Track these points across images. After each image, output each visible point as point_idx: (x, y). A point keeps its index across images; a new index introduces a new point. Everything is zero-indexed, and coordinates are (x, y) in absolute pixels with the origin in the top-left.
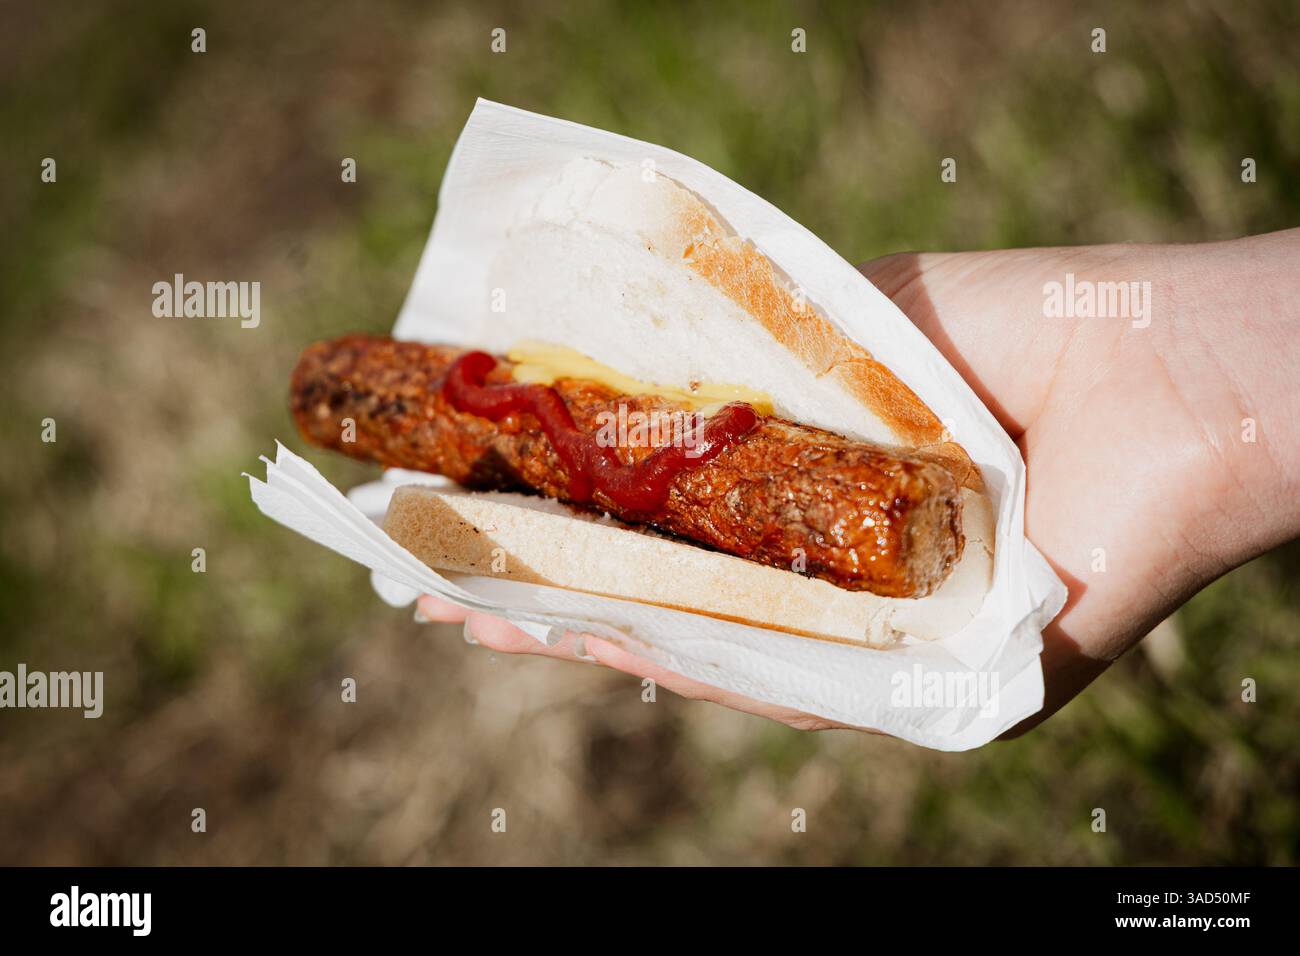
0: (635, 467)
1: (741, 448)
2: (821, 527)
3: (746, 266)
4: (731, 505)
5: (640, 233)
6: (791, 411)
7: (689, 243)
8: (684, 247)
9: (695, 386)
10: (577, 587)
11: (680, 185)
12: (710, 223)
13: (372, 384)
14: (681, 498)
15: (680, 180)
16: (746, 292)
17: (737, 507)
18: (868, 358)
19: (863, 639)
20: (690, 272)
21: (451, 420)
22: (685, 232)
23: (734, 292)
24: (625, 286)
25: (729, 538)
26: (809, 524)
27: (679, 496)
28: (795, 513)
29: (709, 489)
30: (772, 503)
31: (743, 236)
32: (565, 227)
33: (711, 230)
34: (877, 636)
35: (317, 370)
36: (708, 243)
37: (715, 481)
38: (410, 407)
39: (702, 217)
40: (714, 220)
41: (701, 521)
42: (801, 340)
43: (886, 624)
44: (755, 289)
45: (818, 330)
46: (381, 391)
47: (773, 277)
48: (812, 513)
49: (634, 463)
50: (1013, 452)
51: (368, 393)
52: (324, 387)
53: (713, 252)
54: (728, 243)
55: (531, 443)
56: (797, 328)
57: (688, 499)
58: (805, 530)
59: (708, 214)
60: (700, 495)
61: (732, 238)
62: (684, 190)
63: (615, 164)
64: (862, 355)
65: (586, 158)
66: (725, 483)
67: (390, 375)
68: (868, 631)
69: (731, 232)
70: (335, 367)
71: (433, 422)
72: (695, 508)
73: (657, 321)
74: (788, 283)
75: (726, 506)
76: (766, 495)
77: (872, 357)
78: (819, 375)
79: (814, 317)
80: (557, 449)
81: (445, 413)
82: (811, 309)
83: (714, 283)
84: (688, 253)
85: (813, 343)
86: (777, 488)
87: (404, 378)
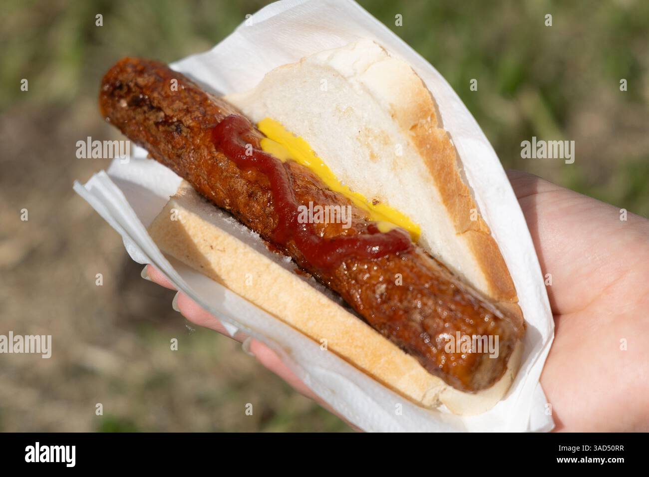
0: (323, 240)
1: (397, 260)
2: (431, 331)
3: (443, 150)
4: (378, 292)
5: (392, 105)
6: (430, 244)
7: (416, 122)
8: (412, 124)
9: (376, 203)
10: (259, 304)
11: (425, 85)
12: (432, 116)
13: (164, 104)
14: (346, 272)
15: (426, 82)
16: (437, 167)
17: (381, 295)
18: (488, 233)
19: (419, 399)
20: (410, 140)
21: (210, 153)
22: (417, 115)
23: (431, 164)
24: (363, 128)
25: (367, 309)
26: (425, 328)
27: (345, 270)
28: (418, 317)
29: (367, 275)
30: (405, 303)
31: (446, 129)
32: (345, 78)
33: (431, 120)
34: (427, 401)
35: (128, 76)
36: (426, 127)
37: (373, 273)
38: (185, 132)
39: (429, 110)
40: (435, 114)
41: (353, 291)
42: (457, 208)
43: (436, 395)
44: (443, 167)
45: (468, 205)
46: (169, 112)
47: (455, 163)
48: (429, 322)
49: (323, 237)
50: (551, 325)
51: (159, 109)
52: (129, 90)
53: (427, 133)
54: (437, 131)
55: (259, 194)
56: (457, 200)
57: (350, 275)
58: (420, 329)
59: (433, 109)
60: (360, 276)
61: (440, 129)
62: (426, 89)
63: (389, 53)
64: (486, 230)
65: (374, 42)
66: (379, 277)
67: (178, 105)
68: (424, 396)
69: (441, 125)
70: (141, 81)
71: (197, 148)
72: (353, 282)
73: (373, 157)
74: (460, 169)
75: (374, 292)
76: (404, 297)
77: (490, 234)
78: (458, 234)
79: (468, 196)
80: (275, 204)
81: (208, 148)
82: (468, 191)
83: (422, 154)
84: (414, 127)
85: (462, 212)
86: (412, 296)
87: (188, 111)
